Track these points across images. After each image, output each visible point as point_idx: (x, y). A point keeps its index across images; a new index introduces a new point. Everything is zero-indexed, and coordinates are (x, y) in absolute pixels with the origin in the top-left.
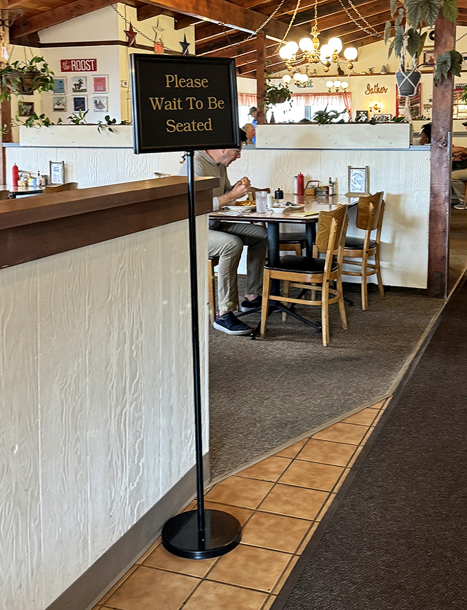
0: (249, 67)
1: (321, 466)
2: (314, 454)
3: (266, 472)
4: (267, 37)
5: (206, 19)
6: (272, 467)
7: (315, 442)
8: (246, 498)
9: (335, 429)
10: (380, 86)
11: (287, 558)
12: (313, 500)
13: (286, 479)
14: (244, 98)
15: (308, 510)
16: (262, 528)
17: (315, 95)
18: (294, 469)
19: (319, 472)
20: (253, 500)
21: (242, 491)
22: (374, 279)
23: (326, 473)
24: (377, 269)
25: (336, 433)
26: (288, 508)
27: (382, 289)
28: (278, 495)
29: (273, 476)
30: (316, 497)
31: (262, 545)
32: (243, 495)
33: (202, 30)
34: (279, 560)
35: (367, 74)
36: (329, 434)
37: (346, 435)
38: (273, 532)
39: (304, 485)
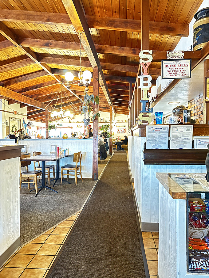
0: (44, 120)
1: (58, 236)
2: (57, 232)
3: (41, 240)
4: (49, 111)
5: (30, 105)
6: (43, 238)
7: (57, 228)
8: (32, 251)
9: (64, 223)
10: (80, 126)
11: (45, 271)
12: (55, 248)
13: (47, 242)
14: (43, 128)
15: (54, 252)
16: (37, 261)
17: (63, 128)
18: (50, 238)
19: (58, 238)
20: (35, 251)
21: (31, 248)
22: (79, 176)
23: (60, 238)
24: (80, 173)
25: (64, 224)
26: (47, 252)
27: (82, 179)
28: (44, 248)
29: (42, 241)
30: (56, 247)
31: (37, 267)
32: (32, 250)
33: (29, 108)
34: (42, 272)
35: (77, 123)
36: (62, 225)
37: (67, 225)
38: (40, 262)
39: (53, 243)
